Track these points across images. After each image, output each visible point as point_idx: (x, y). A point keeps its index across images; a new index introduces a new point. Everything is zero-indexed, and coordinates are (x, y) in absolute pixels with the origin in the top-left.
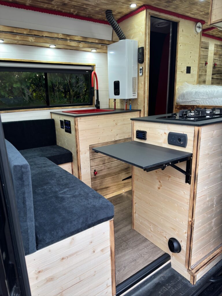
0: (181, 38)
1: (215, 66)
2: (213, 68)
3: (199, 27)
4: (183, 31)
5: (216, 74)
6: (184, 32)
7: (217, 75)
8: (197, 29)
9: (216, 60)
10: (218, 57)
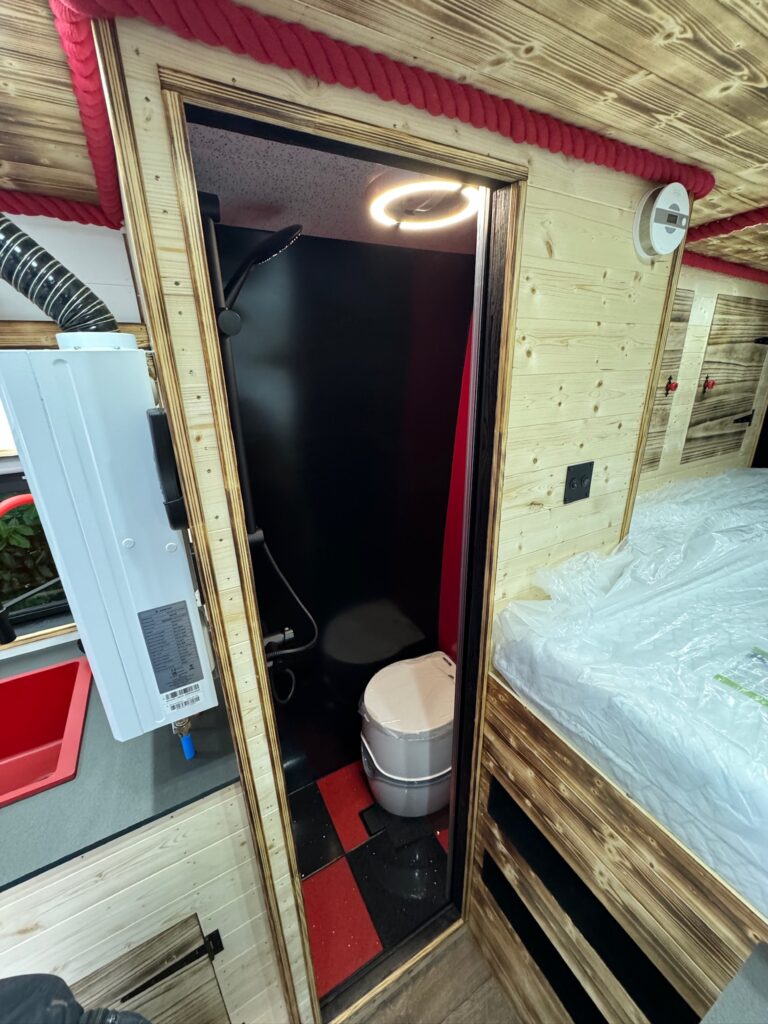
0: (538, 297)
1: (704, 392)
2: (696, 401)
3: (672, 219)
4: (551, 251)
5: (705, 421)
6: (556, 255)
7: (708, 423)
8: (658, 230)
9: (715, 366)
10: (724, 351)
